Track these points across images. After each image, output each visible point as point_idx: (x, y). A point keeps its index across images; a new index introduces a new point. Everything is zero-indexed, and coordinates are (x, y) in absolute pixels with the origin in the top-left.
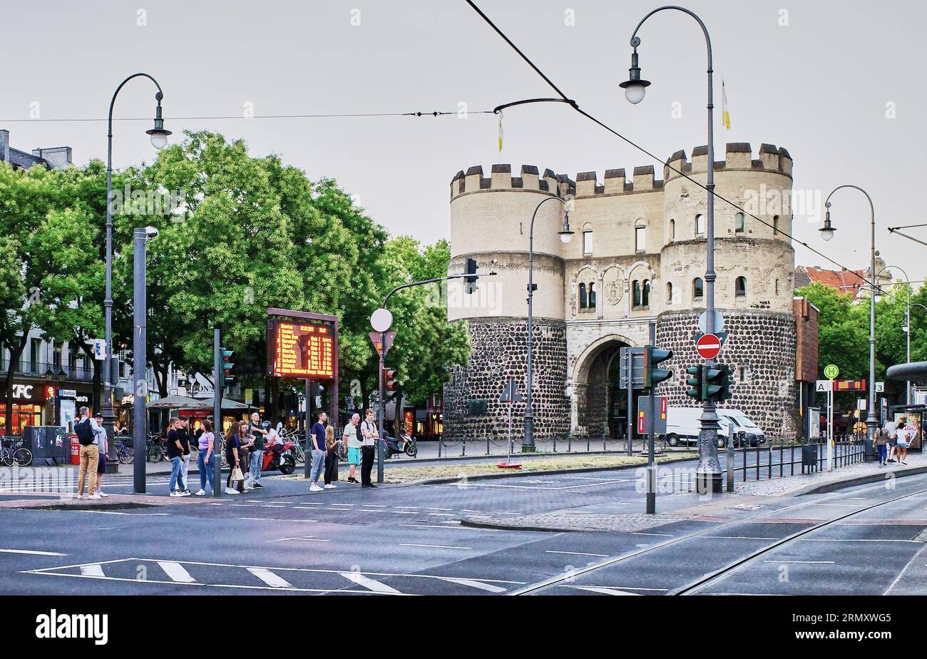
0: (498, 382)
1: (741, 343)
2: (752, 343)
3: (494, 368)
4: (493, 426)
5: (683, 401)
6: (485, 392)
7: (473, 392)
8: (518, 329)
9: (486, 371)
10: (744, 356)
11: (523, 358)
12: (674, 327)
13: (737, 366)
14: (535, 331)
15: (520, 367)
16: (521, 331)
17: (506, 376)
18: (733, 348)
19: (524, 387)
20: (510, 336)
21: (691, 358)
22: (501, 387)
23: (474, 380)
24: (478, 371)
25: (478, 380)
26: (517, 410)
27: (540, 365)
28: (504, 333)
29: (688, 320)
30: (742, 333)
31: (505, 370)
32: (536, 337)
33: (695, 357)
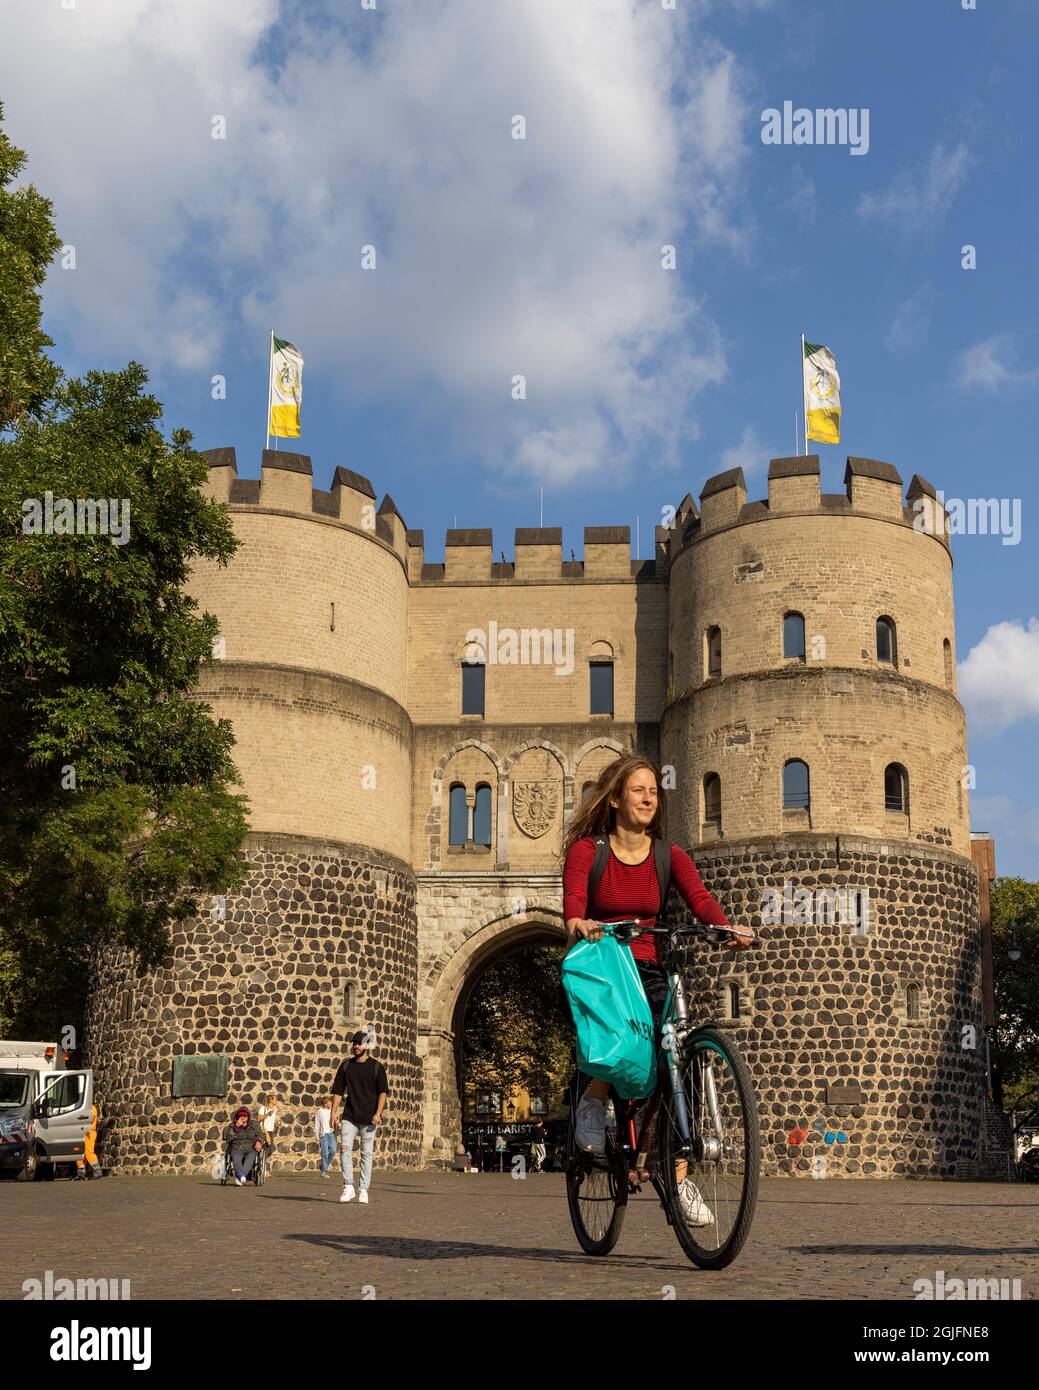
0: (261, 1007)
1: (905, 923)
2: (925, 923)
3: (250, 969)
5: (766, 1067)
6: (224, 1035)
7: (186, 1035)
8: (319, 870)
9: (227, 978)
10: (913, 957)
11: (329, 946)
12: (734, 880)
13: (897, 981)
14: (360, 880)
15: (322, 971)
16: (325, 876)
17: (284, 993)
18: (886, 934)
19: (330, 1024)
20: (298, 887)
21: (784, 955)
22: (268, 1024)
23: (192, 1002)
24: (203, 975)
25: (204, 1000)
26: (311, 1089)
27: (369, 970)
28: (284, 876)
29: (776, 861)
30: (904, 898)
31: (283, 977)
32: (362, 895)
33: (797, 954)
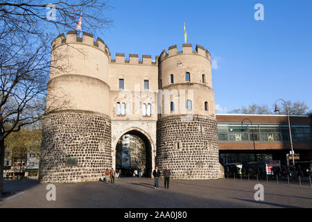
0: (85, 147)
1: (209, 131)
2: (212, 131)
3: (82, 139)
4: (80, 173)
5: (185, 158)
6: (77, 153)
7: (68, 153)
8: (96, 119)
9: (77, 141)
10: (210, 138)
11: (98, 134)
13: (208, 142)
14: (104, 121)
15: (97, 139)
17: (89, 144)
18: (206, 133)
19: (98, 150)
20: (92, 122)
22: (86, 150)
23: (69, 146)
24: (72, 140)
25: (72, 145)
26: (95, 164)
28: (88, 119)
30: (208, 127)
31: (89, 141)
33: (190, 137)
